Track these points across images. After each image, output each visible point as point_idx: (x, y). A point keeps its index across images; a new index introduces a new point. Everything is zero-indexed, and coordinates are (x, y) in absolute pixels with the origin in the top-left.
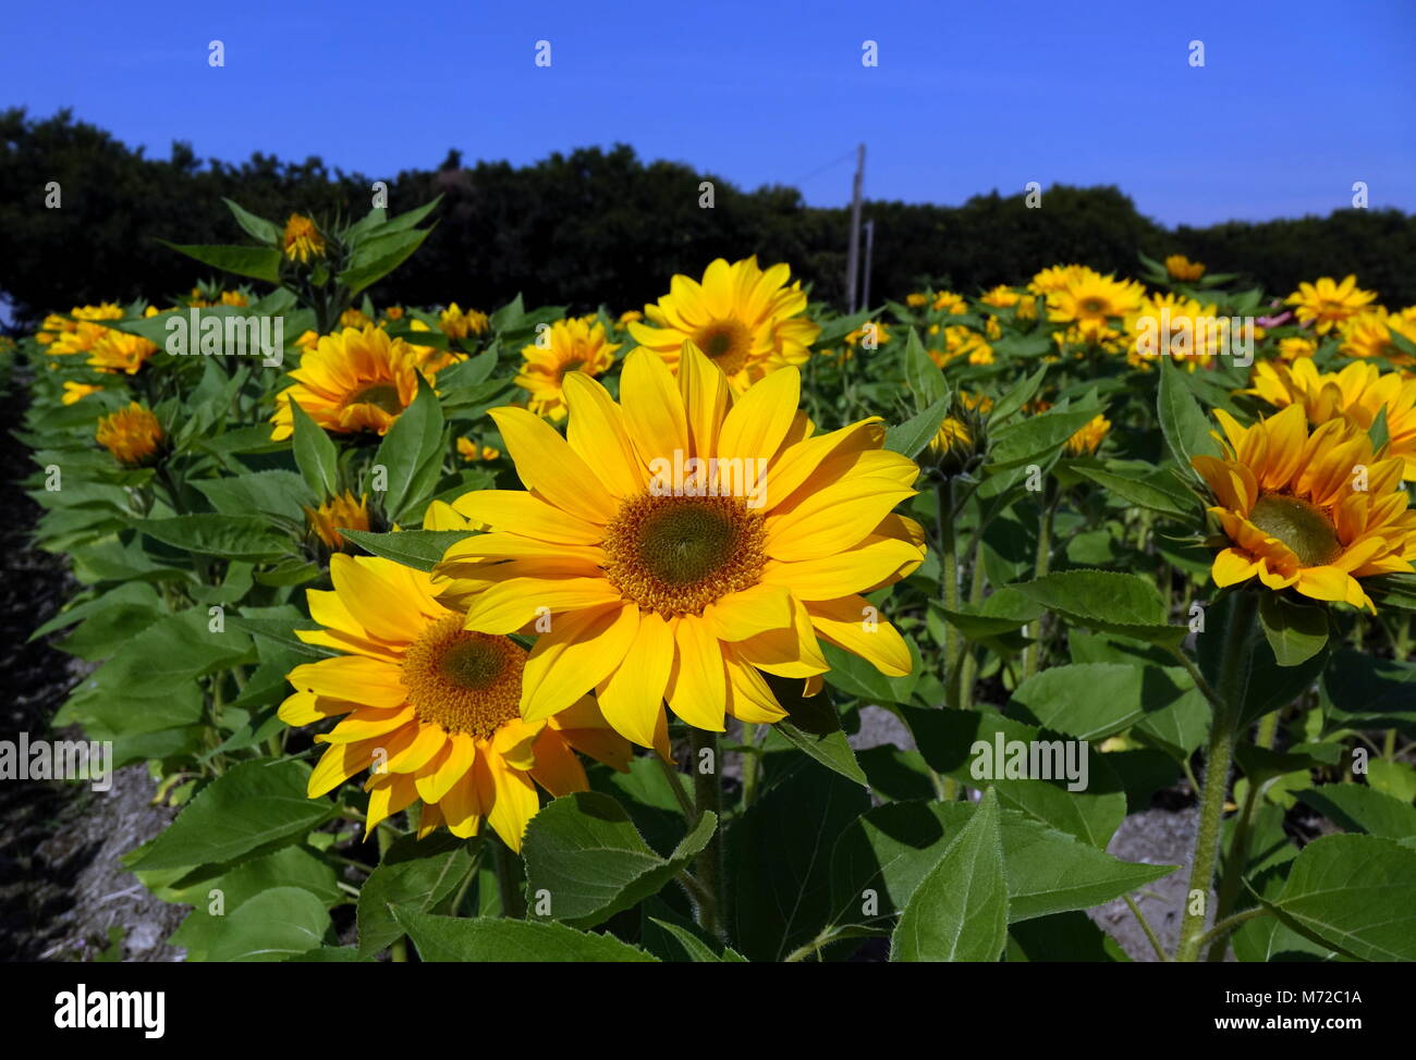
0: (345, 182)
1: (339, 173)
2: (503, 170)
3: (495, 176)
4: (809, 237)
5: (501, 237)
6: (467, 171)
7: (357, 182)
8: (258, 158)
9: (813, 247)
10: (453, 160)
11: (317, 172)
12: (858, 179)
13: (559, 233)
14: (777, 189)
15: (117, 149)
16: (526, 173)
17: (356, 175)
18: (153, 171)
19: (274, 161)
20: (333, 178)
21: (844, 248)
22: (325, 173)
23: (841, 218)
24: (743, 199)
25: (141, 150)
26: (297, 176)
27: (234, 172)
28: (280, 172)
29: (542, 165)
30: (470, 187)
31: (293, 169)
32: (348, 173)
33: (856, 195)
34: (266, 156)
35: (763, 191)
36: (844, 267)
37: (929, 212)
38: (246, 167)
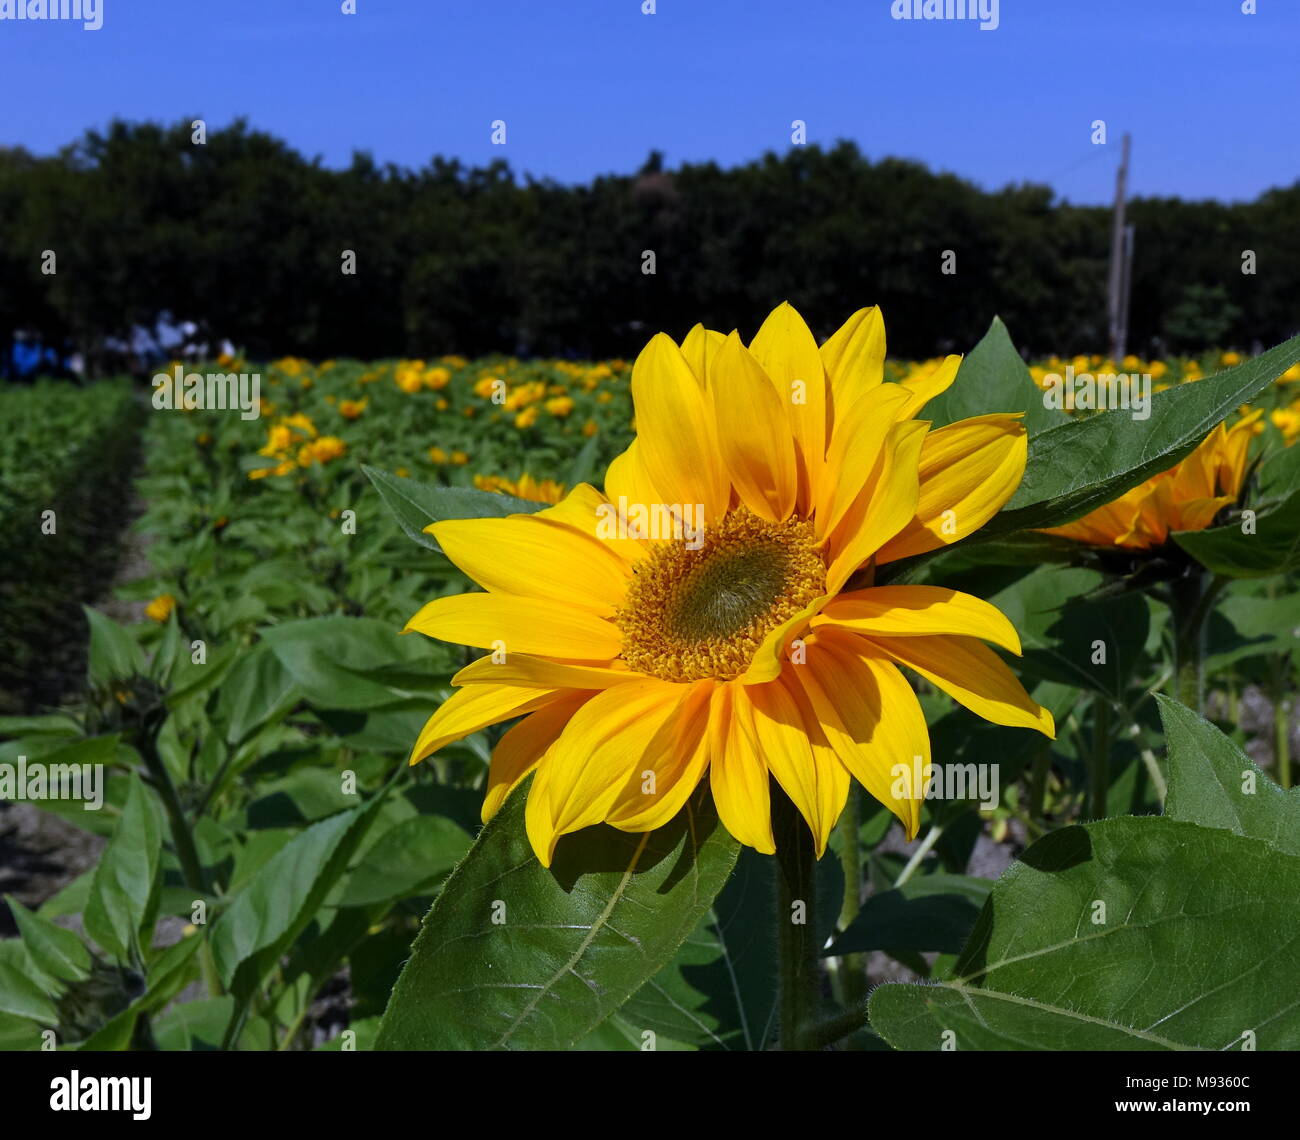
0: (535, 188)
1: (529, 177)
2: (710, 173)
3: (702, 180)
4: (1063, 242)
5: (707, 248)
6: (671, 174)
7: (548, 188)
8: (438, 162)
9: (1068, 253)
10: (655, 163)
11: (502, 176)
12: (1122, 174)
13: (772, 243)
14: (1027, 187)
15: (292, 160)
16: (737, 175)
17: (547, 180)
18: (330, 183)
19: (455, 165)
20: (521, 182)
21: (1105, 254)
22: (511, 177)
23: (1102, 218)
24: (987, 200)
25: (318, 159)
26: (481, 181)
27: (413, 178)
28: (462, 176)
29: (754, 166)
30: (673, 194)
31: (477, 173)
32: (538, 177)
33: (1120, 192)
34: (448, 159)
35: (1009, 192)
36: (1104, 275)
37: (1211, 209)
38: (425, 172)
